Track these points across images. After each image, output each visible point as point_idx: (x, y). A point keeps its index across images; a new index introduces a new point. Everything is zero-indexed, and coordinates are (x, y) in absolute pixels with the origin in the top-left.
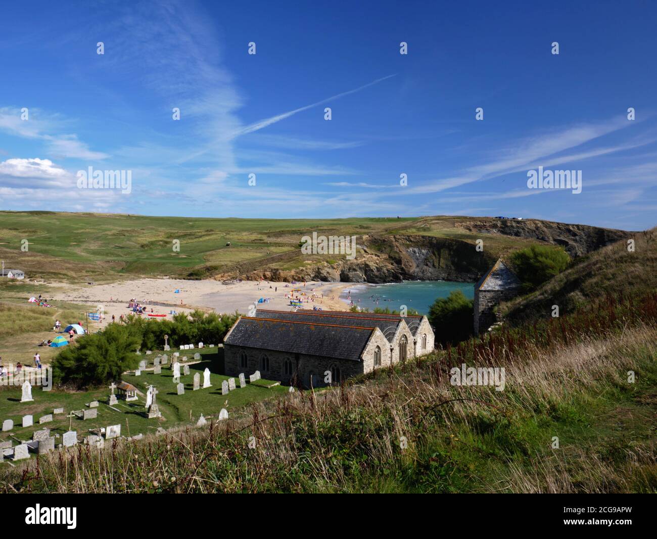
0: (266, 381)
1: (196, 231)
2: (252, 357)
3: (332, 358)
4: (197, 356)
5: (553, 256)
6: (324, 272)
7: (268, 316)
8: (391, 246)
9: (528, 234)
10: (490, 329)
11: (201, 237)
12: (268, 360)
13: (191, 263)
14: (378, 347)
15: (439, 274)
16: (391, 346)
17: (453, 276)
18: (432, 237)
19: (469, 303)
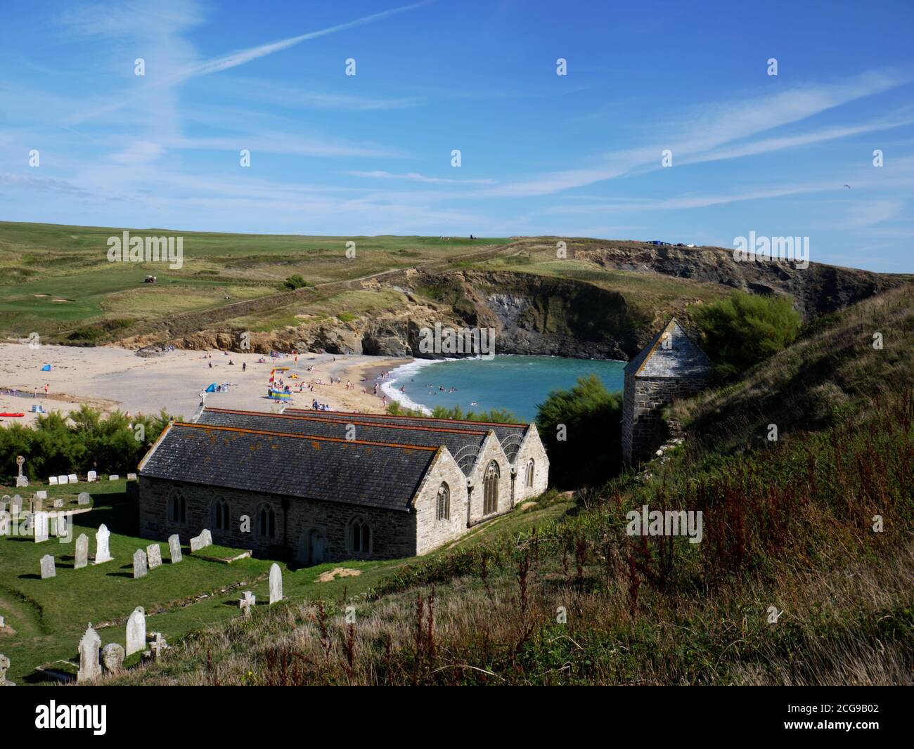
0: (223, 548)
1: (85, 252)
2: (197, 501)
3: (355, 506)
4: (84, 498)
5: (773, 314)
6: (332, 337)
7: (227, 422)
8: (458, 290)
9: (703, 274)
10: (659, 452)
11: (95, 263)
12: (226, 507)
13: (74, 313)
14: (445, 484)
15: (545, 345)
16: (469, 483)
17: (570, 348)
18: (534, 276)
19: (612, 399)
